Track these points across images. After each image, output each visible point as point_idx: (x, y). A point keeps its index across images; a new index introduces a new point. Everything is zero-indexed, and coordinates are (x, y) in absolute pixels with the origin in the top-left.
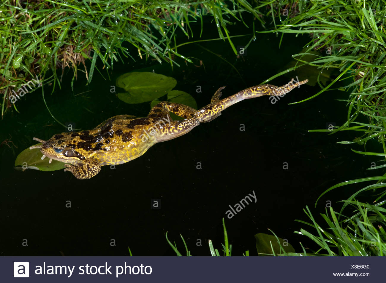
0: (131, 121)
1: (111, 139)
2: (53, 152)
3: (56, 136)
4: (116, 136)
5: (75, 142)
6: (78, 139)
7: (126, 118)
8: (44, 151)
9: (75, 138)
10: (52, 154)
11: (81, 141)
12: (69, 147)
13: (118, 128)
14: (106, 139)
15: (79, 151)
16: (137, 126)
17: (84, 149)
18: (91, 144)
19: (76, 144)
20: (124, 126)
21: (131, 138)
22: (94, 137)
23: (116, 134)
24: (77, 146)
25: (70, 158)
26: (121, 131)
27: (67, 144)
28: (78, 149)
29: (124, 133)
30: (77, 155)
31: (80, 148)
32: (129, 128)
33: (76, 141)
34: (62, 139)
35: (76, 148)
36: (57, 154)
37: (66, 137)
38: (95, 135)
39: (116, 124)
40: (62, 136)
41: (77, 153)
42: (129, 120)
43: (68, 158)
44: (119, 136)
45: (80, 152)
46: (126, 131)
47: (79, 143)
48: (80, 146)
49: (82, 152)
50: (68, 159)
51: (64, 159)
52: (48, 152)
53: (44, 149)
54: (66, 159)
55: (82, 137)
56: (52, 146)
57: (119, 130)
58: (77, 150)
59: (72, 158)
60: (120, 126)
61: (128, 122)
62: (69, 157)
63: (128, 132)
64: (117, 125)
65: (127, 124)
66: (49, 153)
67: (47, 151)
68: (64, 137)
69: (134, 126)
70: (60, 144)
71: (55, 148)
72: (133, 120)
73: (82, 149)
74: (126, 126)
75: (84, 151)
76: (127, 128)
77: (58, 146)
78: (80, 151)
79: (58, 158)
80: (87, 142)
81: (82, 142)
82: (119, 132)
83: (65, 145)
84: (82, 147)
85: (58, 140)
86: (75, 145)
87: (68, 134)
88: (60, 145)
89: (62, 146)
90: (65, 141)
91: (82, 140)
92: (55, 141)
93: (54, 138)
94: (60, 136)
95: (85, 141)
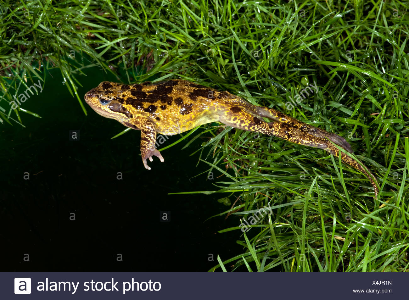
0: (194, 90)
1: (168, 105)
2: (98, 103)
3: (104, 84)
4: (174, 105)
5: (124, 96)
6: (128, 94)
7: (190, 85)
8: (89, 100)
9: (125, 92)
10: (97, 104)
11: (131, 96)
12: (116, 100)
13: (179, 96)
14: (162, 103)
15: (127, 107)
16: (201, 98)
17: (133, 106)
18: (142, 103)
19: (125, 98)
20: (186, 94)
21: (189, 111)
22: (147, 95)
23: (176, 103)
24: (126, 101)
25: (116, 113)
26: (182, 100)
27: (115, 97)
28: (127, 104)
29: (184, 103)
30: (124, 111)
31: (130, 104)
32: (191, 99)
33: (126, 96)
34: (110, 89)
35: (124, 103)
36: (101, 106)
37: (115, 88)
38: (149, 92)
39: (177, 90)
40: (111, 86)
41: (124, 109)
42: (193, 88)
43: (113, 112)
44: (178, 106)
45: (128, 109)
46: (187, 101)
47: (129, 99)
48: (130, 102)
49: (130, 109)
50: (114, 114)
51: (108, 112)
52: (92, 102)
53: (88, 98)
54: (111, 113)
55: (133, 93)
56: (98, 96)
57: (180, 98)
58: (125, 106)
59: (118, 113)
60: (182, 93)
61: (191, 90)
62: (115, 111)
63: (189, 103)
64: (179, 91)
65: (190, 93)
66: (94, 103)
67: (91, 100)
68: (113, 88)
69: (198, 96)
70: (106, 94)
71: (100, 98)
72: (197, 90)
73: (131, 106)
74: (188, 94)
75: (134, 109)
76: (189, 99)
77: (104, 96)
78: (129, 107)
79: (102, 111)
80: (138, 99)
81: (132, 98)
82: (179, 102)
83: (113, 97)
84: (132, 104)
85: (105, 90)
86: (124, 100)
87: (118, 85)
88: (107, 96)
89: (108, 97)
90: (113, 93)
91: (133, 96)
92: (102, 90)
93: (102, 86)
94: (108, 85)
95: (136, 98)
